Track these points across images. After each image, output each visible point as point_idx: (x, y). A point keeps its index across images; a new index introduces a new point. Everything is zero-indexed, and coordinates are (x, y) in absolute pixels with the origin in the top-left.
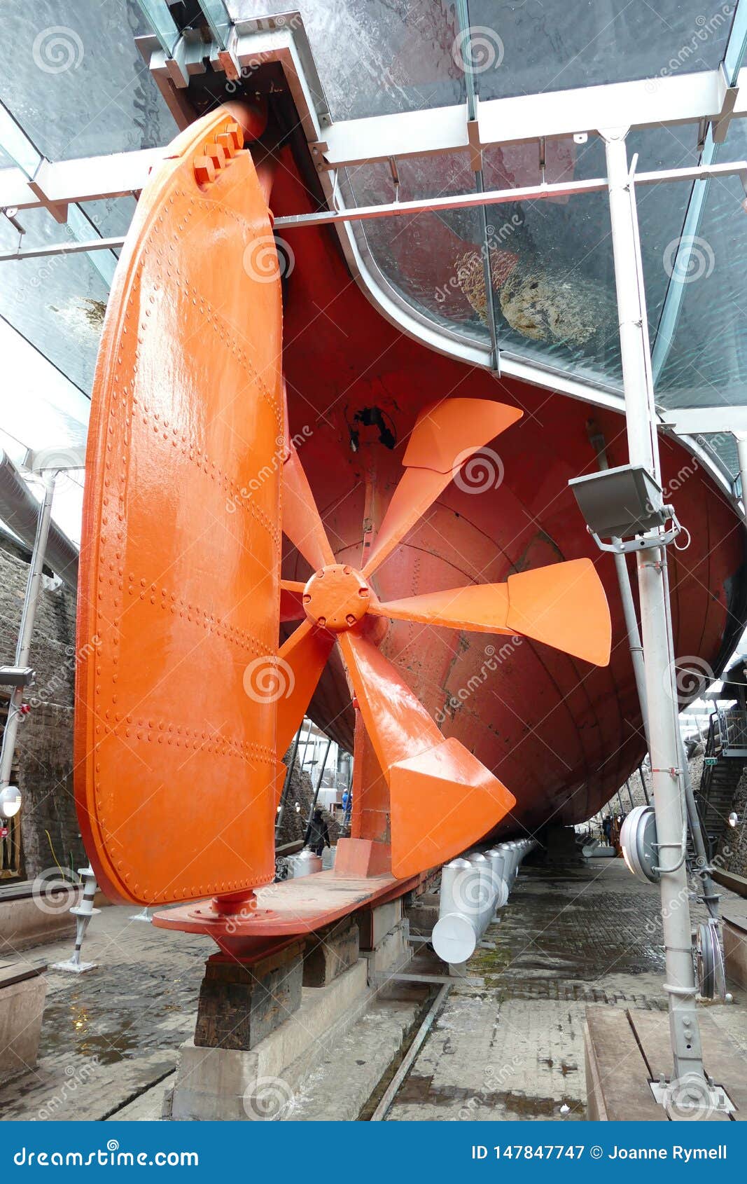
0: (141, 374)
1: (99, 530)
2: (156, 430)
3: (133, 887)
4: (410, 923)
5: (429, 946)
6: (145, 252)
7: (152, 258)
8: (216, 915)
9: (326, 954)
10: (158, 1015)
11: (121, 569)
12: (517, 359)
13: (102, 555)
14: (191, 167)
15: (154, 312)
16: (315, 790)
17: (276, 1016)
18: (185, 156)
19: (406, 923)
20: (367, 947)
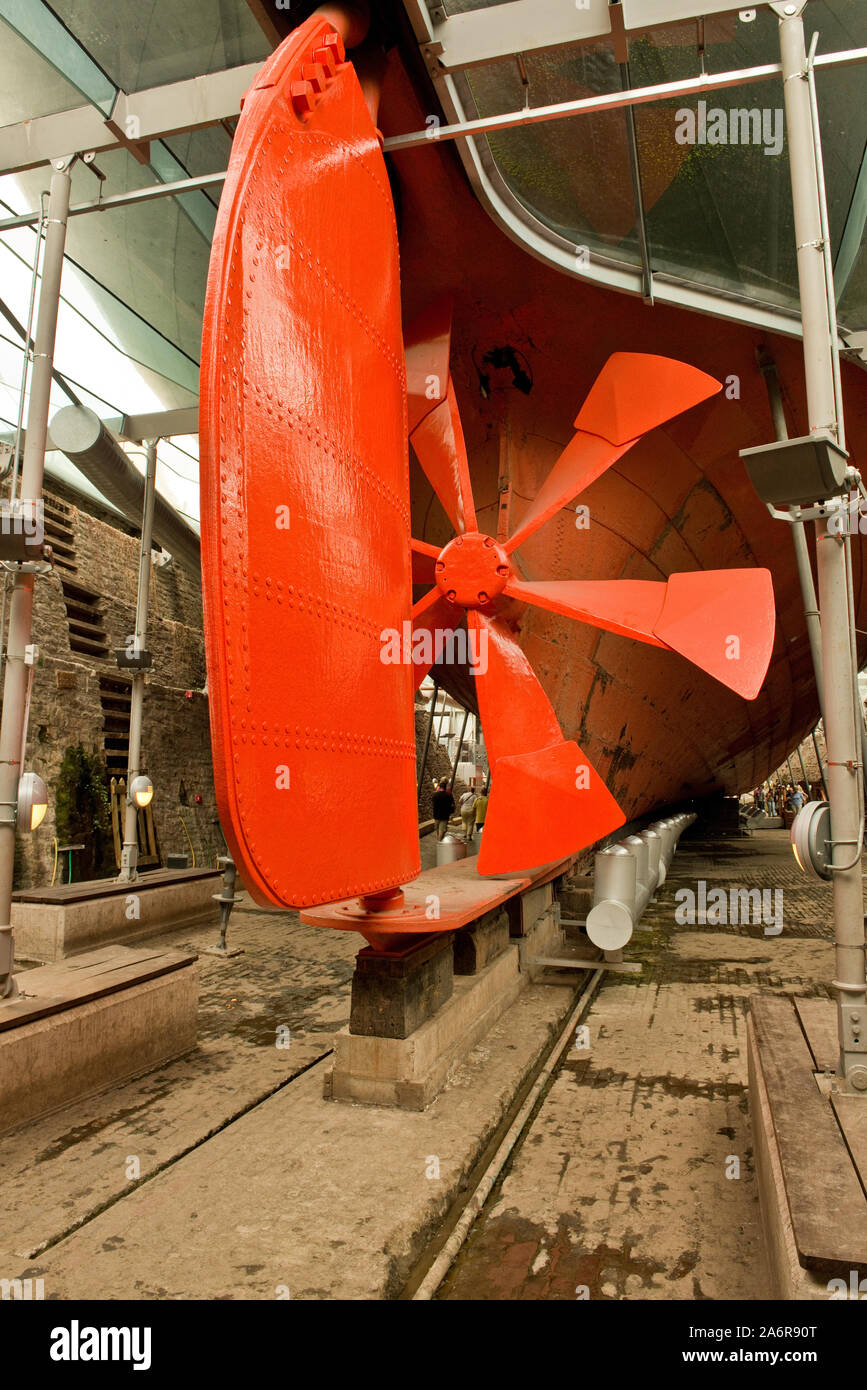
0: (250, 349)
1: (219, 531)
2: (270, 412)
3: (282, 892)
4: (562, 905)
5: (583, 930)
6: (244, 207)
7: (251, 213)
8: (363, 912)
9: (475, 943)
10: (308, 999)
11: (245, 569)
12: (672, 281)
13: (225, 557)
14: (287, 95)
15: (258, 278)
16: (453, 764)
17: (428, 1006)
18: (280, 84)
19: (557, 908)
20: (517, 933)
